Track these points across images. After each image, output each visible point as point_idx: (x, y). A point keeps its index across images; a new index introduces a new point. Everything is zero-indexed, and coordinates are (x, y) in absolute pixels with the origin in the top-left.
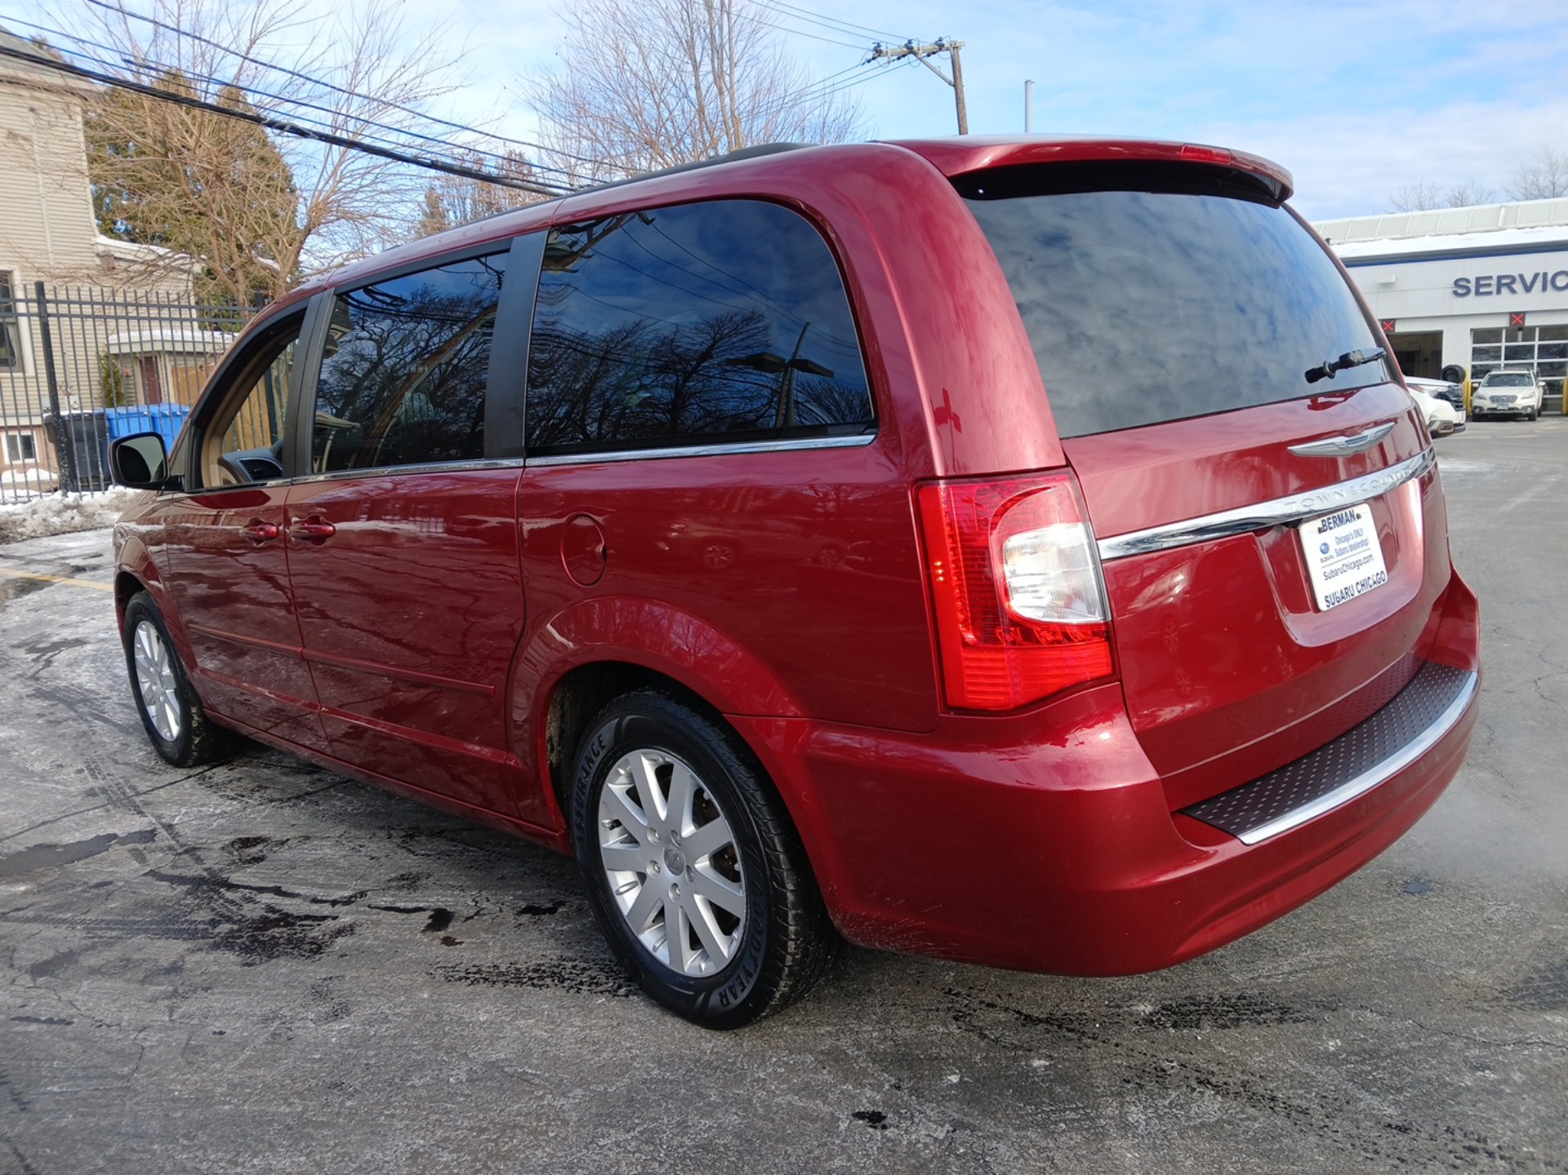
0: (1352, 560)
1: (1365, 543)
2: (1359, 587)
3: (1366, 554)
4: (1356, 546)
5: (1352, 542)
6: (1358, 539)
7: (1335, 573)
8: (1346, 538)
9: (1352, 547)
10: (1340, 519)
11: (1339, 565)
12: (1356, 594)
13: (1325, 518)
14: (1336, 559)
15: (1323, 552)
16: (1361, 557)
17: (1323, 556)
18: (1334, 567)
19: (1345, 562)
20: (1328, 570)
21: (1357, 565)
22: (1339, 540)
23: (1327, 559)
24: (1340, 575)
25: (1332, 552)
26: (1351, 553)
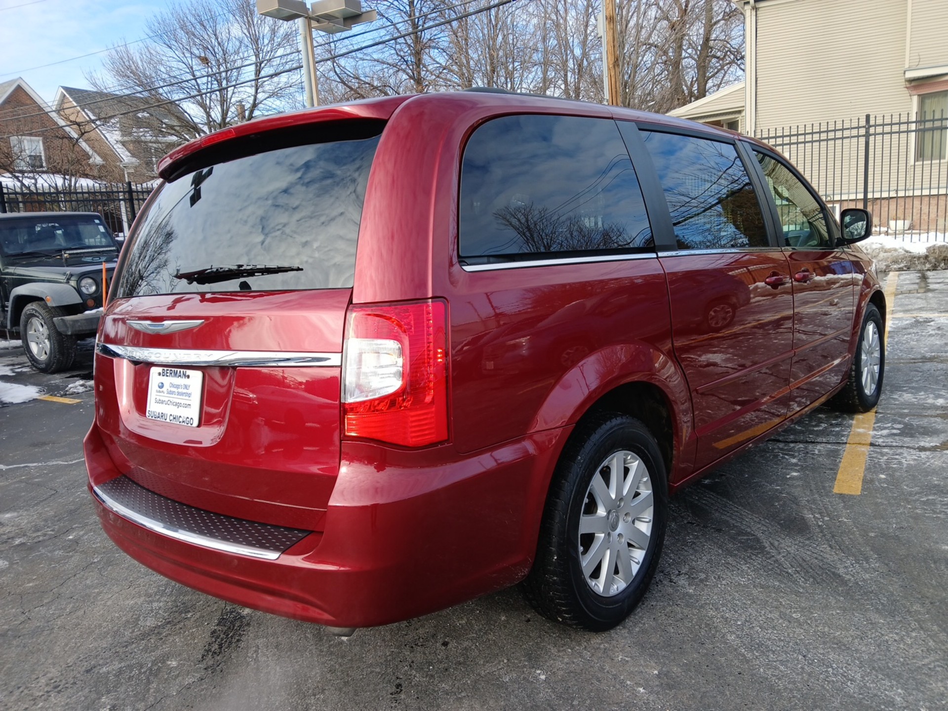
0: (175, 400)
1: (189, 395)
2: (172, 418)
3: (188, 402)
4: (182, 394)
5: (180, 390)
6: (185, 391)
7: (162, 402)
8: (177, 387)
9: (179, 394)
10: (176, 374)
11: (166, 399)
12: (168, 420)
13: (166, 369)
14: (165, 395)
15: (159, 387)
16: (183, 402)
17: (159, 389)
18: (162, 398)
19: (171, 399)
20: (158, 398)
21: (178, 405)
22: (172, 385)
23: (160, 392)
24: (164, 405)
25: (164, 389)
26: (176, 396)
